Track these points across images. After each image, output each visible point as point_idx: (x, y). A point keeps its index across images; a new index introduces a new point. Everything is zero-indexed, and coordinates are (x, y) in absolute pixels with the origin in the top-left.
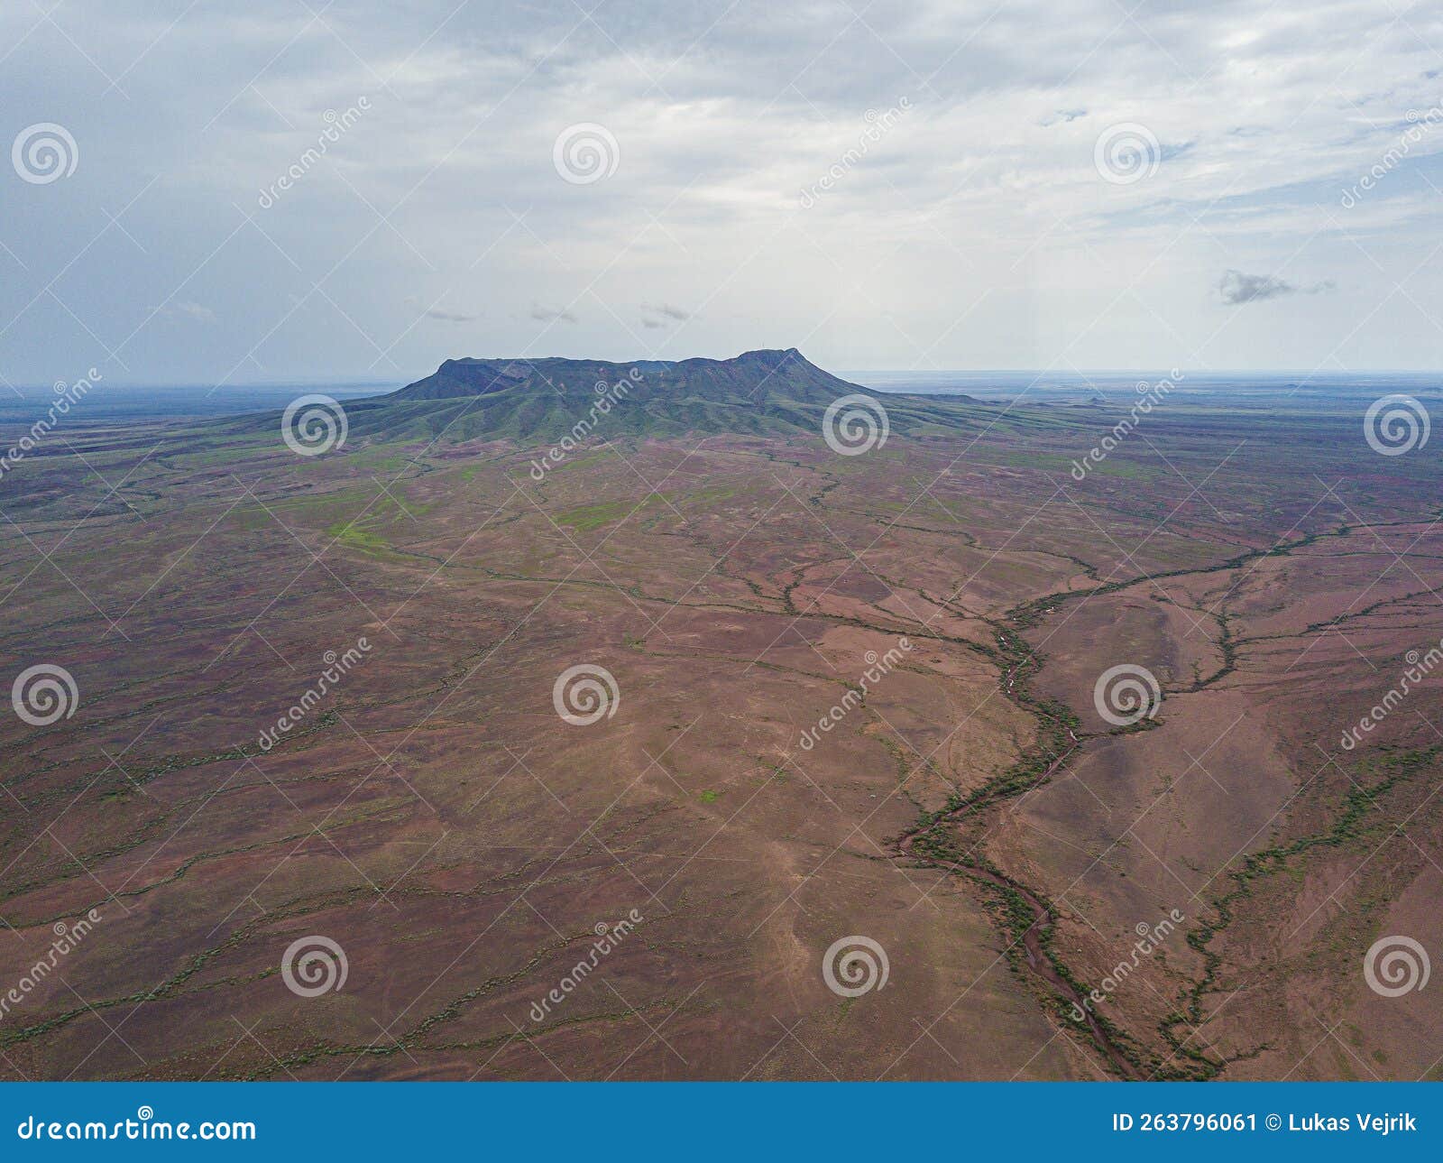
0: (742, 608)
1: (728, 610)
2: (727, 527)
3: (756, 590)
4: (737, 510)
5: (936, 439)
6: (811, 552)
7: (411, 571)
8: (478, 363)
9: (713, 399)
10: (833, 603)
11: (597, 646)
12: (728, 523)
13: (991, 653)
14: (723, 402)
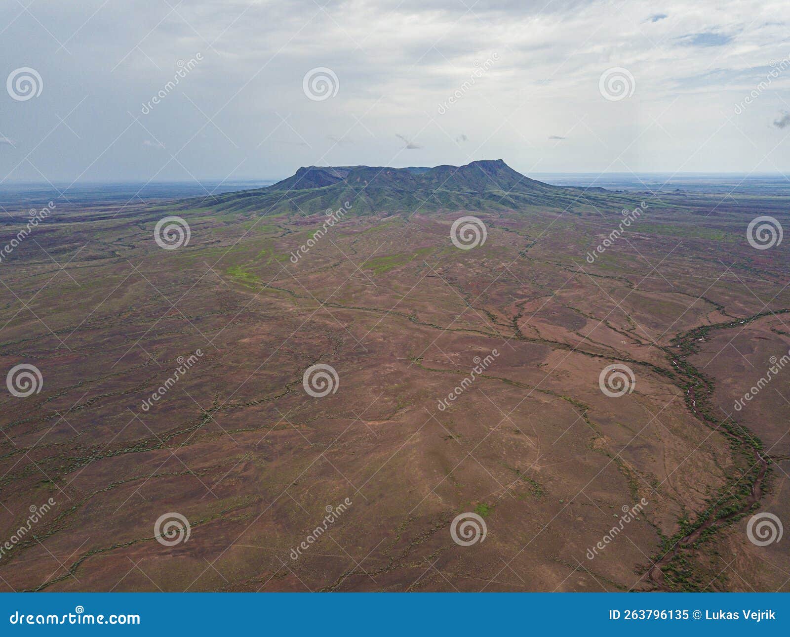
0: (486, 333)
1: (476, 334)
2: (470, 273)
3: (493, 319)
4: (473, 260)
5: (590, 214)
6: (526, 291)
7: (274, 300)
8: (319, 169)
9: (453, 189)
10: (549, 331)
11: (391, 362)
12: (469, 270)
13: (671, 376)
14: (459, 191)
